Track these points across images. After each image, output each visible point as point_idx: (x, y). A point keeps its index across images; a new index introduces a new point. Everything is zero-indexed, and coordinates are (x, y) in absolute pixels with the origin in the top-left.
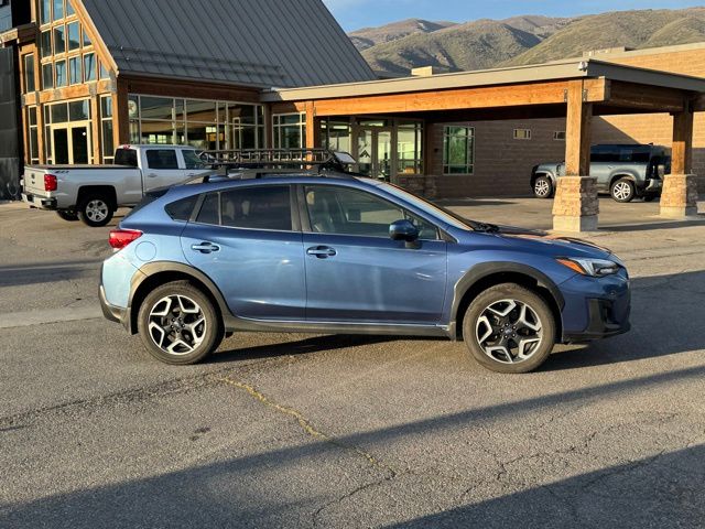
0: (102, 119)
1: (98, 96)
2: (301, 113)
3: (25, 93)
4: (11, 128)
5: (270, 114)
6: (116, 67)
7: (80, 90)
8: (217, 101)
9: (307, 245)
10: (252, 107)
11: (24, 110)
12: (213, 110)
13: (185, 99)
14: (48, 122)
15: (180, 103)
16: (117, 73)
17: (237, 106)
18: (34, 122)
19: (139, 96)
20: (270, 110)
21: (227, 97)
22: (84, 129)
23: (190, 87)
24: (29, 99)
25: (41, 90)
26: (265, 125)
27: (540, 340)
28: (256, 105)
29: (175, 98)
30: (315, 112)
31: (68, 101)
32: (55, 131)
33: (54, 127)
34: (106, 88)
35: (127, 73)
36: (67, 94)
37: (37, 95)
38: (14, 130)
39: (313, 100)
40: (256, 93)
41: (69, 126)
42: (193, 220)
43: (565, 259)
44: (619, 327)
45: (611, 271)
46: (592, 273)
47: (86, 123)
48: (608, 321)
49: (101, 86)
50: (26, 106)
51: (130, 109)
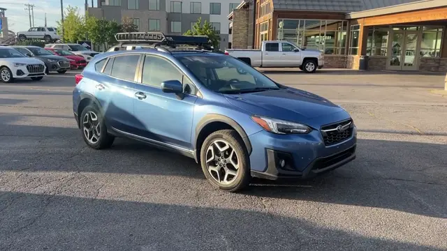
0: (270, 30)
2: (360, 25)
6: (273, 8)
8: (322, 20)
13: (305, 20)
19: (283, 19)
20: (350, 23)
21: (327, 18)
23: (308, 14)
28: (343, 21)
29: (300, 20)
30: (364, 24)
31: (264, 22)
36: (264, 19)
38: (252, 35)
40: (343, 15)
41: (264, 33)
42: (102, 71)
43: (259, 117)
44: (300, 173)
45: (304, 131)
46: (275, 130)
47: (267, 32)
48: (288, 167)
49: (270, 16)
50: (257, 24)
51: (280, 25)
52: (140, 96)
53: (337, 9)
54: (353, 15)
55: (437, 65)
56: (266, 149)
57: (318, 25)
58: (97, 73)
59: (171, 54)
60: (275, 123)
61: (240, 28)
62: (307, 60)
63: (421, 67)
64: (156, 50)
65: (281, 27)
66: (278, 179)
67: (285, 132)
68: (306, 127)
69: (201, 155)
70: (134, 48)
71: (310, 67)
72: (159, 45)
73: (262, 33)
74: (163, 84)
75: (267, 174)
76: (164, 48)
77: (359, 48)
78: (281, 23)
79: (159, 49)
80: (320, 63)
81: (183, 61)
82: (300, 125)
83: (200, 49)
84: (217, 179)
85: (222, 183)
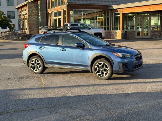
0: (64, 16)
1: (63, 10)
2: (119, 12)
3: (48, 9)
4: (45, 18)
5: (111, 13)
6: (67, 2)
7: (60, 8)
8: (95, 10)
9: (61, 48)
10: (106, 11)
11: (48, 14)
12: (94, 13)
13: (86, 10)
14: (53, 17)
15: (84, 11)
16: (67, 3)
17: (103, 11)
18: (50, 17)
19: (73, 9)
20: (111, 12)
21: (98, 9)
22: (60, 19)
23: (88, 6)
24: (49, 10)
25: (52, 8)
26: (110, 16)
27: (108, 72)
28: (107, 10)
29: (83, 10)
30: (122, 12)
31: (57, 11)
32: (55, 19)
33: (54, 18)
34: (65, 7)
35: (70, 3)
36: (57, 9)
37: (51, 9)
38: (46, 19)
39: (122, 8)
40: (107, 7)
41: (57, 18)
42: (40, 42)
43: (115, 53)
44: (129, 70)
45: (129, 56)
46: (121, 56)
47: (61, 17)
48: (126, 68)
50: (49, 13)
51: (71, 13)
53: (104, 3)
54: (115, 7)
55: (159, 34)
56: (119, 63)
58: (37, 43)
59: (74, 33)
60: (121, 54)
63: (152, 36)
66: (124, 72)
67: (124, 57)
68: (130, 55)
75: (120, 71)
77: (120, 26)
80: (103, 35)
82: (128, 54)
84: (101, 77)
85: (103, 77)
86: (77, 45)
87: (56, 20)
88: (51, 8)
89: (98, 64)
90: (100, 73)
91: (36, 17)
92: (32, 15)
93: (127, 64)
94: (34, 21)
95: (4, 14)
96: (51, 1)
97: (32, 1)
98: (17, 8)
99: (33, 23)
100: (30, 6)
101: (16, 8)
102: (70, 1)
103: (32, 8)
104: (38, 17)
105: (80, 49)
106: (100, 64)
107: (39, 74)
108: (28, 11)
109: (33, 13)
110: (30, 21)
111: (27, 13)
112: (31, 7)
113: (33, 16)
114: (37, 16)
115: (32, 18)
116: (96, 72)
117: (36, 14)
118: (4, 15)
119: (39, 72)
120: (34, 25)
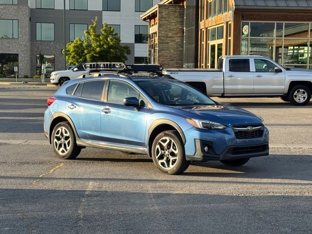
0: (228, 39)
1: (227, 23)
3: (201, 21)
4: (193, 44)
6: (234, 4)
8: (310, 23)
9: (103, 107)
11: (200, 32)
14: (209, 40)
16: (234, 7)
18: (203, 41)
19: (250, 22)
22: (221, 45)
23: (289, 14)
24: (202, 25)
25: (207, 18)
27: (177, 158)
29: (276, 22)
31: (217, 26)
32: (211, 46)
35: (242, 7)
36: (216, 21)
37: (205, 22)
38: (194, 45)
41: (216, 42)
42: (73, 94)
45: (221, 128)
46: (201, 127)
47: (222, 41)
49: (228, 16)
50: (201, 29)
51: (246, 31)
52: (106, 111)
56: (195, 139)
57: (303, 28)
58: (68, 96)
59: (130, 79)
60: (201, 122)
61: (170, 35)
62: (295, 85)
64: (118, 76)
65: (246, 33)
67: (207, 128)
68: (223, 125)
69: (152, 152)
70: (100, 75)
71: (301, 97)
72: (120, 72)
73: (211, 43)
74: (125, 100)
75: (196, 157)
76: (124, 75)
78: (246, 27)
79: (121, 76)
81: (139, 84)
83: (154, 74)
84: (166, 167)
85: (169, 169)
86: (127, 101)
87: (213, 47)
88: (205, 18)
89: (161, 141)
90: (164, 161)
91: (178, 40)
92: (167, 37)
93: (211, 142)
94: (172, 51)
95: (114, 33)
96: (207, 2)
97: (171, 3)
98: (145, 17)
99: (169, 55)
100: (164, 14)
101: (143, 18)
102: (241, 3)
103: (169, 17)
104: (182, 41)
105: (134, 110)
106: (164, 141)
107: (67, 159)
108: (160, 26)
109: (170, 30)
110: (163, 50)
111: (156, 32)
112: (165, 16)
113: (171, 37)
114: (179, 38)
115: (168, 43)
116: (157, 158)
117: (177, 34)
118: (115, 35)
119: (67, 155)
120: (172, 60)
